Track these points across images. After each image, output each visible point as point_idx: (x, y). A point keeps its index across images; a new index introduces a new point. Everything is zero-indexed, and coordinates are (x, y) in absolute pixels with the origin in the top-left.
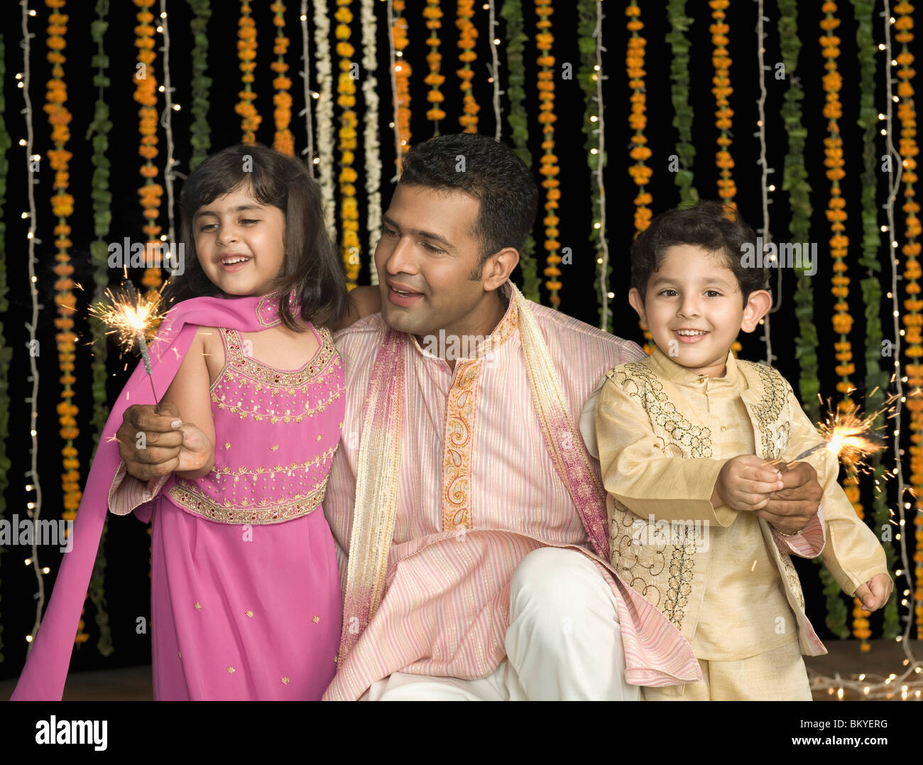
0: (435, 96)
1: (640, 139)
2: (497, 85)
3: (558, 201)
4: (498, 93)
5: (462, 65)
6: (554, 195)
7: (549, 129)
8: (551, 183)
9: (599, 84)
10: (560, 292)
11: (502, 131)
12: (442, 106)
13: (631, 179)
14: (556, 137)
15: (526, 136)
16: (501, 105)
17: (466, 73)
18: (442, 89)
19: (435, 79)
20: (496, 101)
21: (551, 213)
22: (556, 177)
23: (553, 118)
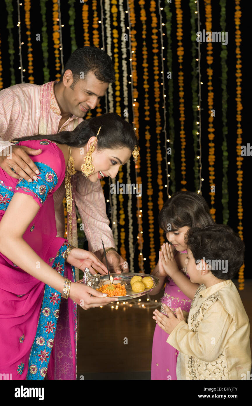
0: (147, 113)
1: (211, 125)
2: (165, 109)
3: (185, 146)
4: (165, 112)
5: (155, 103)
6: (184, 144)
7: (182, 123)
8: (183, 140)
9: (200, 112)
10: (185, 175)
11: (166, 124)
12: (149, 116)
13: (208, 138)
14: (184, 125)
15: (174, 126)
16: (166, 116)
17: (157, 106)
18: (149, 110)
19: (147, 108)
20: (165, 114)
21: (183, 150)
22: (185, 138)
23: (184, 119)
